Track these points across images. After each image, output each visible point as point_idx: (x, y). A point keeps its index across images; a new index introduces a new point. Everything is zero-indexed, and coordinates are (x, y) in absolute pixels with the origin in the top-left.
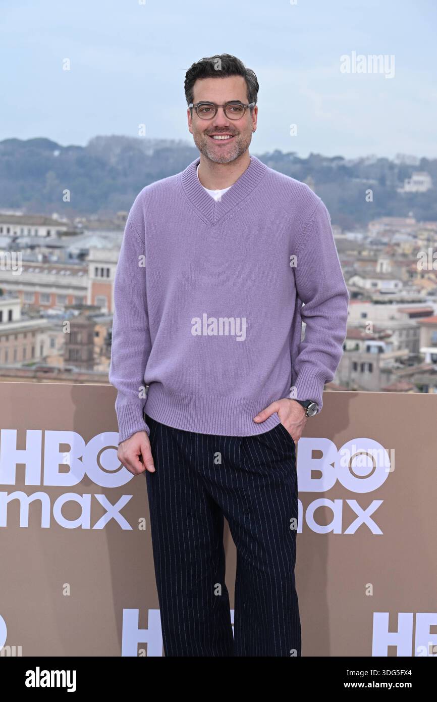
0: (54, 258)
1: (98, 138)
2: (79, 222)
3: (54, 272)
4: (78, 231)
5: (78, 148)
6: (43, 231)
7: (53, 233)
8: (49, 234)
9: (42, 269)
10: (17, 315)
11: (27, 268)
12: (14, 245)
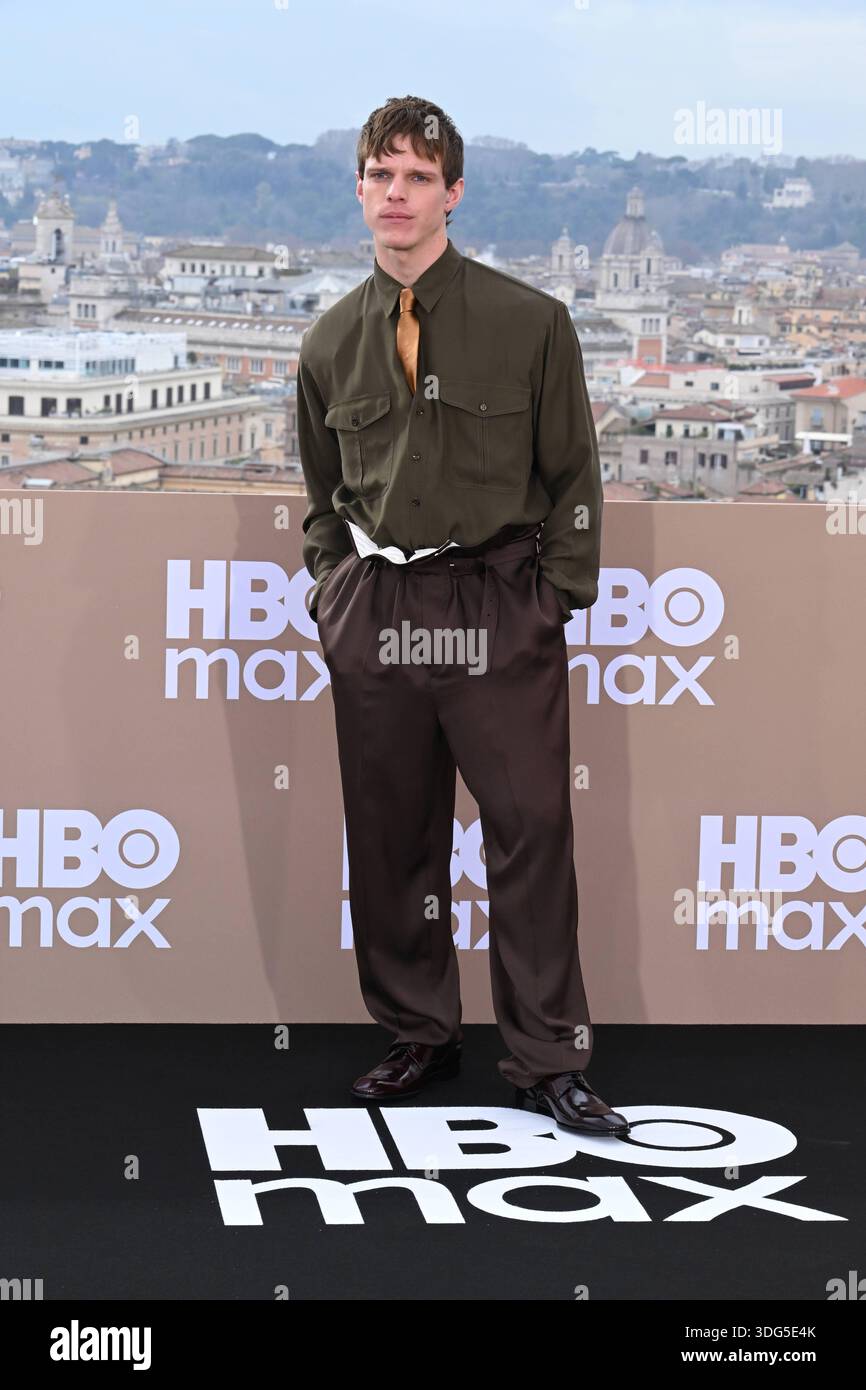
0: (270, 308)
1: (331, 133)
2: (305, 256)
3: (269, 327)
4: (303, 267)
5: (303, 148)
6: (252, 269)
7: (267, 271)
8: (261, 272)
9: (252, 324)
10: (216, 390)
11: (230, 322)
12: (211, 290)
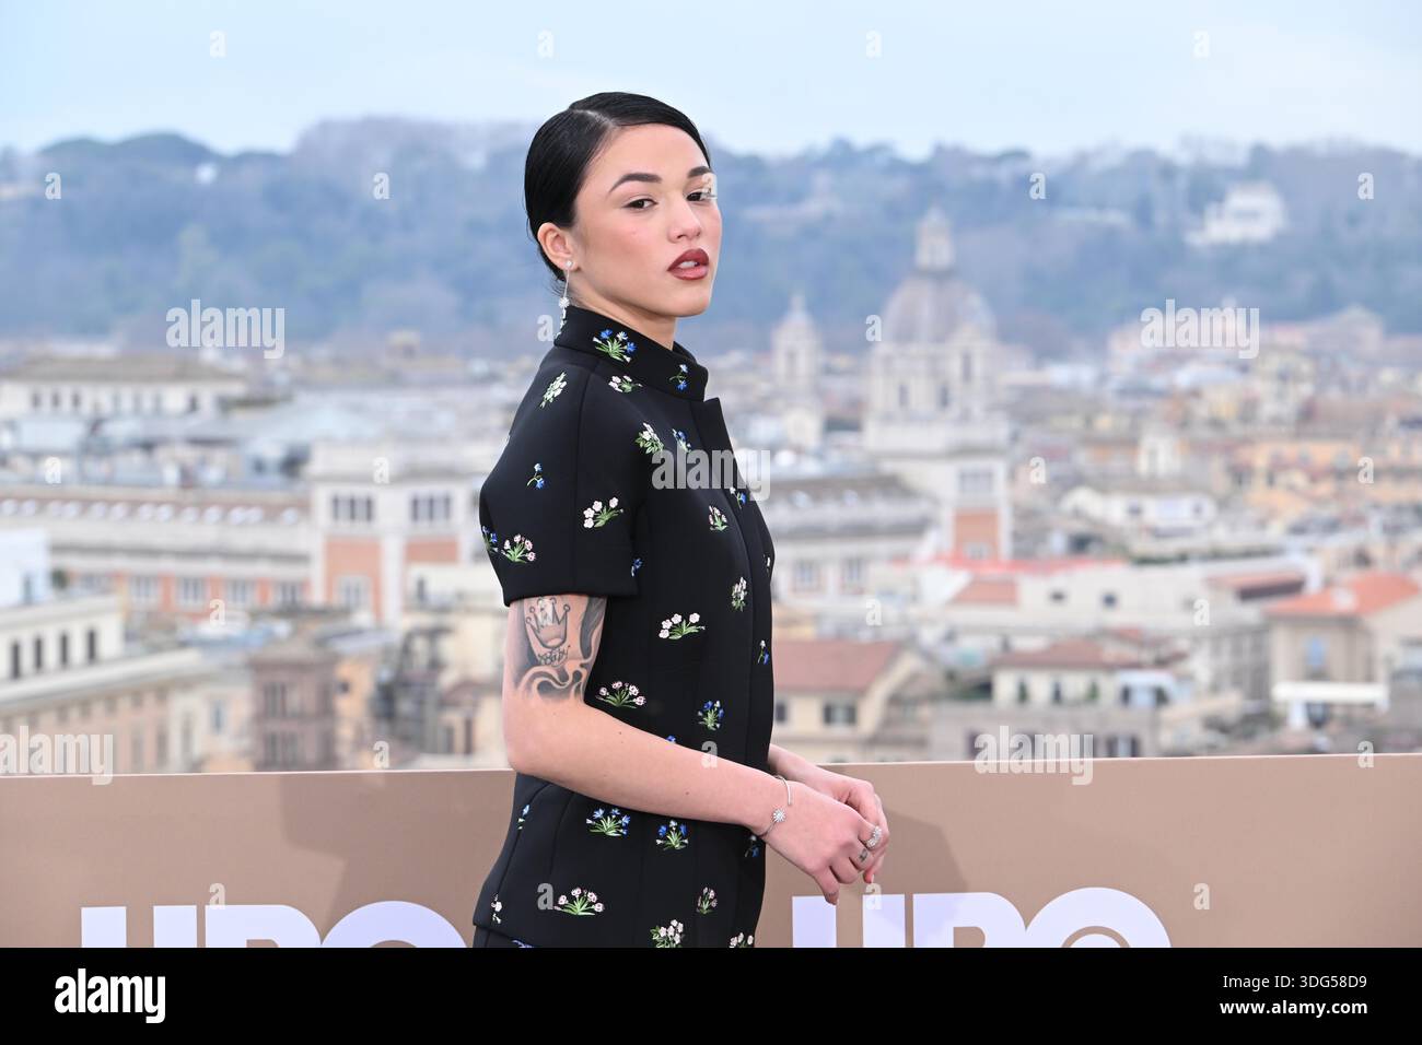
0: (212, 474)
1: (325, 127)
2: (280, 370)
3: (213, 513)
4: (277, 392)
5: (269, 158)
6: (175, 398)
7: (206, 401)
8: (193, 406)
9: (178, 508)
10: (110, 643)
11: (134, 506)
12: (95, 444)
